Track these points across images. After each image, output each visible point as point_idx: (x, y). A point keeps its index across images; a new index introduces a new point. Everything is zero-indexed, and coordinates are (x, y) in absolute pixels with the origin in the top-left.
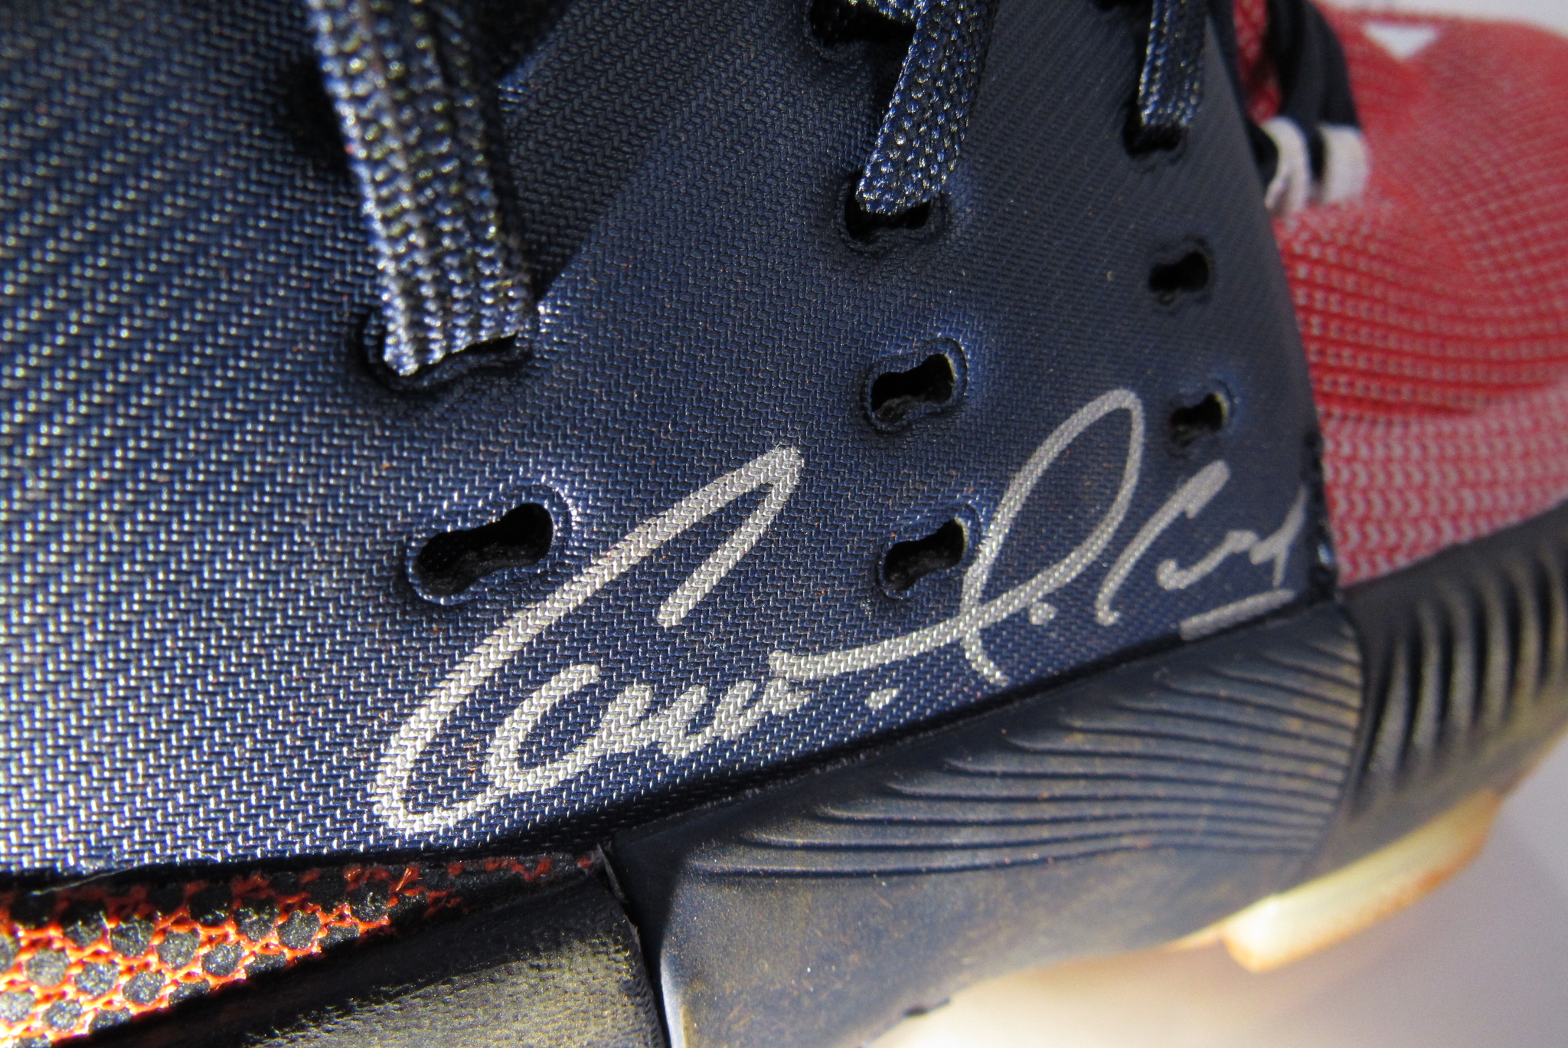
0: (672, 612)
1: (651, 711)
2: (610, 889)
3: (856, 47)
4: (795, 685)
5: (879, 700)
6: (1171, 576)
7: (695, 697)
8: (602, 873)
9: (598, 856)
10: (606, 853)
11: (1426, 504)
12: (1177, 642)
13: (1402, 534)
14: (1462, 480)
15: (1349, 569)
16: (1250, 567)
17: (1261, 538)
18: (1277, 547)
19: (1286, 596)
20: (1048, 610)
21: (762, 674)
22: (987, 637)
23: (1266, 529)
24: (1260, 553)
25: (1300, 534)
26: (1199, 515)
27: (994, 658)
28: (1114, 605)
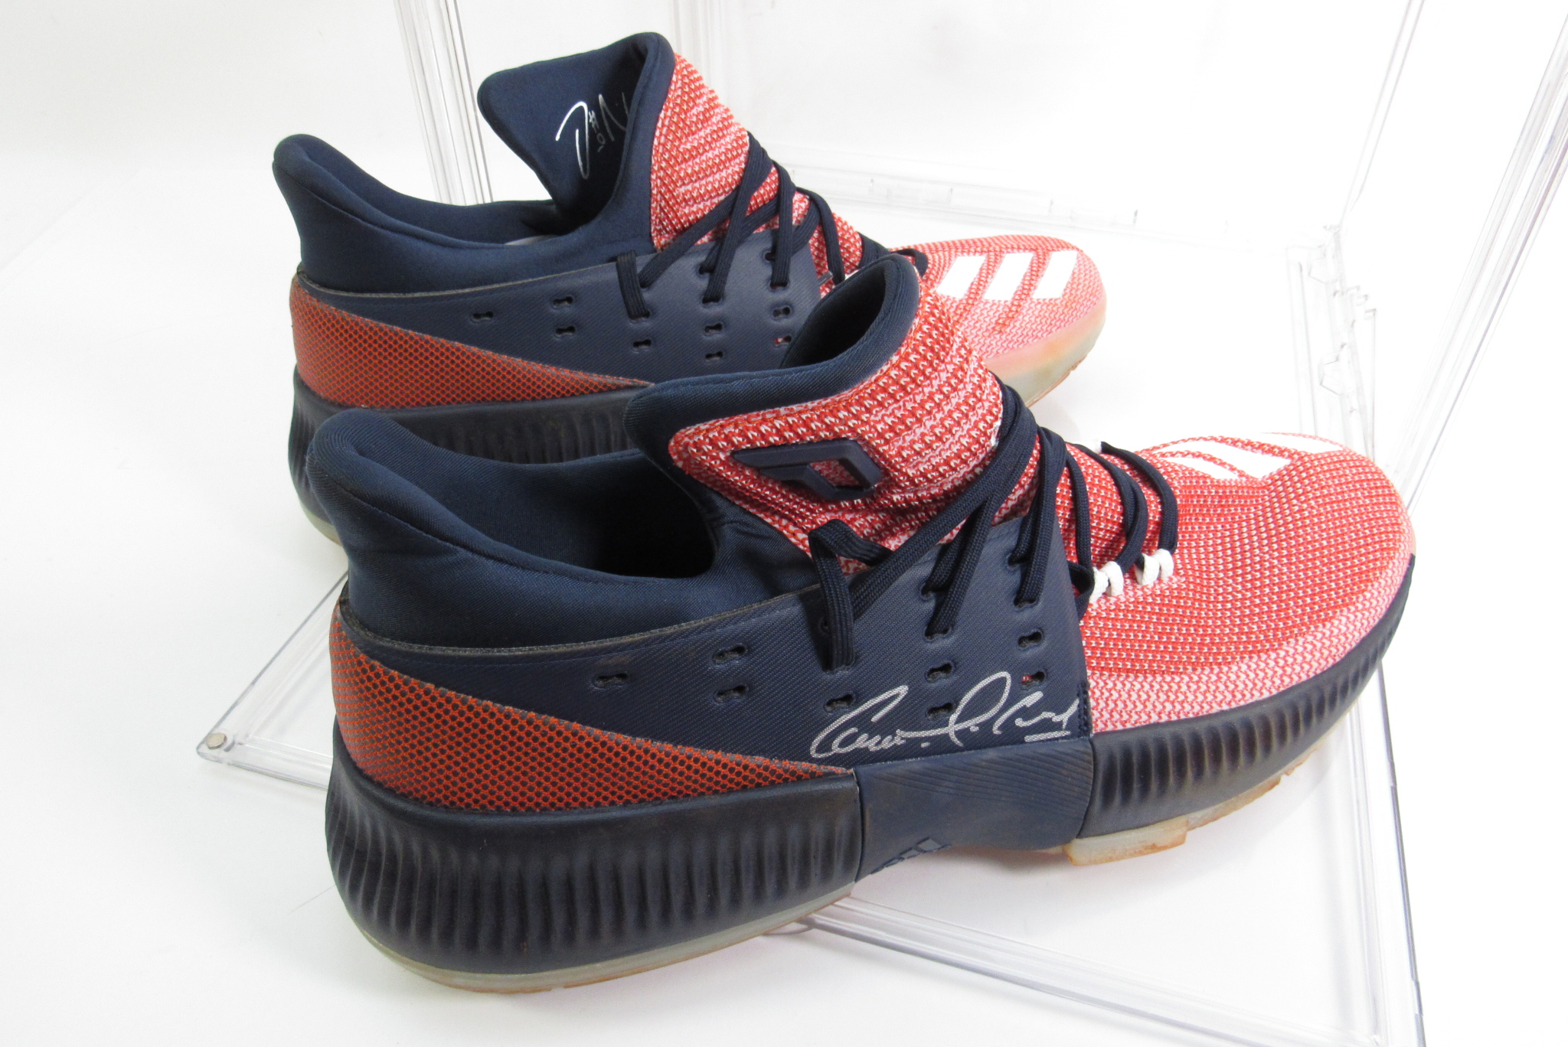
0: (874, 719)
1: (868, 740)
2: (854, 778)
3: (934, 595)
4: (902, 739)
5: (924, 745)
6: (1020, 722)
7: (877, 738)
8: (853, 775)
9: (852, 770)
10: (855, 771)
11: (1145, 707)
12: (1023, 742)
13: (1131, 717)
14: (1168, 700)
15: (1103, 726)
16: (1053, 723)
17: (1057, 714)
18: (1064, 717)
19: (1068, 733)
20: (977, 728)
21: (894, 735)
22: (956, 732)
23: (1059, 712)
24: (1056, 719)
25: (1075, 713)
26: (1032, 706)
27: (959, 739)
28: (999, 728)
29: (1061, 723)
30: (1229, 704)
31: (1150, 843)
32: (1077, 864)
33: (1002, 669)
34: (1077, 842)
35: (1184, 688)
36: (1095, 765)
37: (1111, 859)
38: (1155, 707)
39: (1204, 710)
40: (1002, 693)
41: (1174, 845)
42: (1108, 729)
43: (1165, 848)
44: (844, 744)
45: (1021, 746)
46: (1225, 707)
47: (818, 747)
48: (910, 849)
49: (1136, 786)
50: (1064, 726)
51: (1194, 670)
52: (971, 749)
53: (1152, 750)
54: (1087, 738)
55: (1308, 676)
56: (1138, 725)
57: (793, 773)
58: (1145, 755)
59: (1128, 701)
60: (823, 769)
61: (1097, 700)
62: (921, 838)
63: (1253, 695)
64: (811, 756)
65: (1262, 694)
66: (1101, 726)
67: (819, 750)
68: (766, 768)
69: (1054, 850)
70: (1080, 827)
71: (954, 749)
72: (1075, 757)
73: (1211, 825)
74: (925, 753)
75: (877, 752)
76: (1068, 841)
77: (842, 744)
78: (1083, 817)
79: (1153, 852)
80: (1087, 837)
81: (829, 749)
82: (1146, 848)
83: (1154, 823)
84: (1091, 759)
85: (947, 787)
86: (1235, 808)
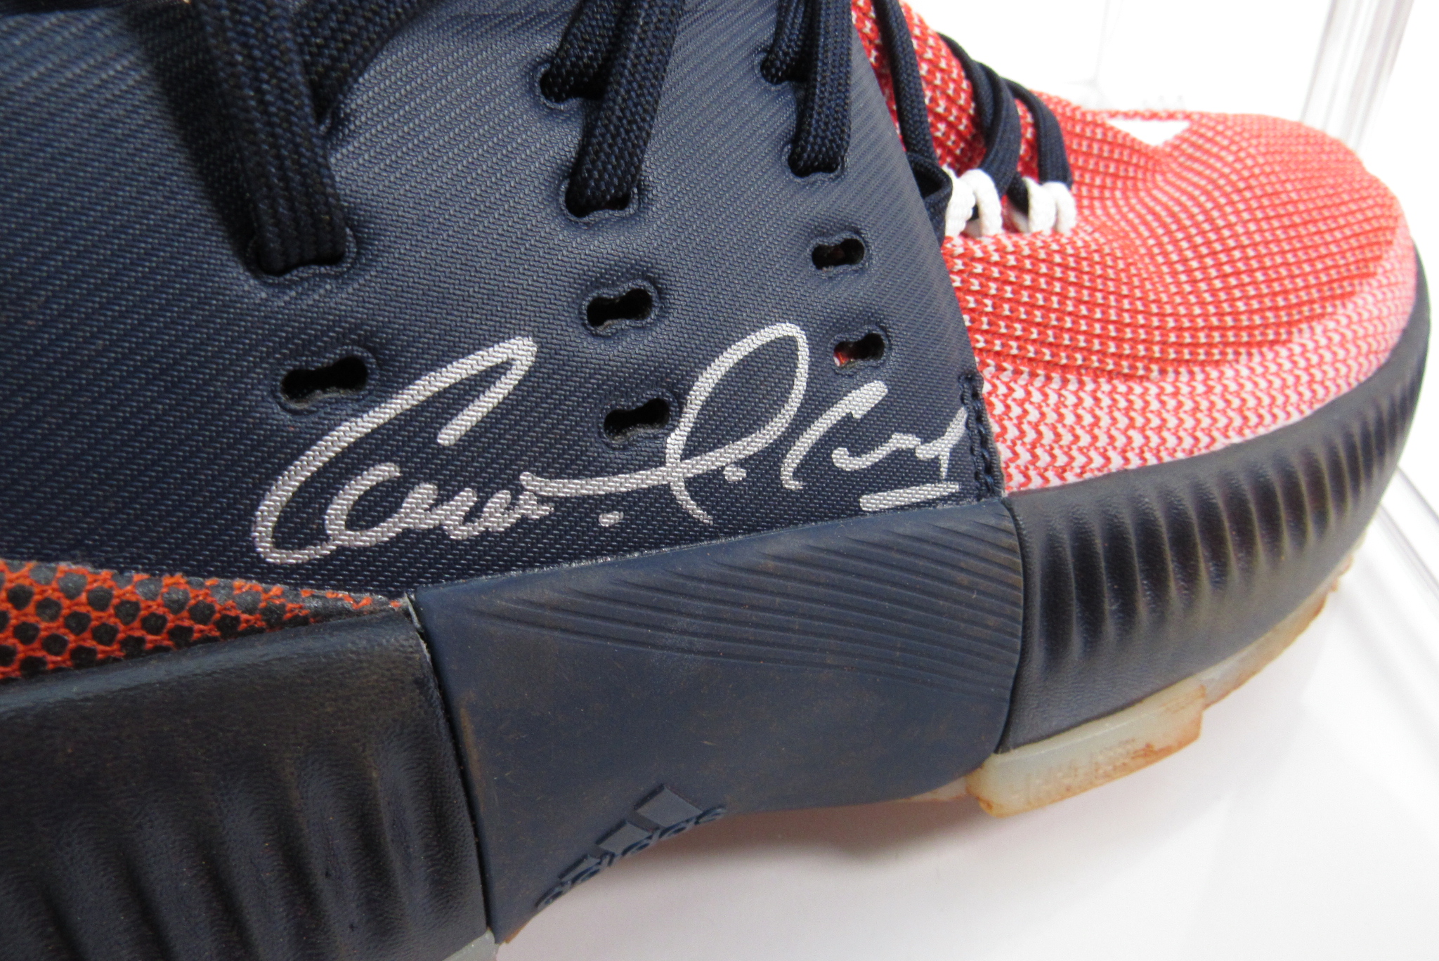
0: (448, 436)
1: (438, 502)
2: (412, 621)
3: (574, 103)
4: (543, 500)
5: (608, 519)
6: (842, 458)
7: (467, 498)
8: (408, 614)
9: (404, 602)
10: (411, 601)
11: (1095, 438)
12: (858, 511)
13: (1072, 459)
14: (1132, 424)
15: (1021, 479)
16: (919, 462)
17: (926, 440)
18: (941, 448)
19: (955, 487)
20: (741, 474)
21: (517, 490)
22: (690, 483)
23: (929, 436)
24: (925, 452)
25: (962, 440)
26: (865, 417)
27: (700, 504)
28: (796, 475)
29: (935, 462)
30: (1240, 432)
31: (1140, 745)
32: (1004, 816)
33: (783, 318)
34: (998, 762)
35: (1155, 405)
36: (1024, 557)
37: (1069, 791)
38: (1112, 438)
39: (1202, 445)
40: (791, 374)
41: (1183, 743)
42: (1032, 486)
43: (1167, 751)
44: (361, 517)
45: (851, 521)
46: (1236, 439)
47: (276, 528)
48: (620, 825)
49: (1109, 606)
50: (944, 471)
51: (1163, 372)
52: (734, 533)
53: (1128, 521)
54: (996, 500)
55: (1349, 384)
56: (1087, 476)
57: (202, 613)
58: (1116, 537)
59: (1059, 426)
60: (309, 600)
61: (1000, 421)
62: (643, 789)
63: (1274, 416)
64: (260, 559)
65: (1288, 414)
66: (1018, 478)
67: (285, 535)
68: (100, 600)
69: (948, 792)
70: (1003, 719)
71: (689, 531)
72: (981, 540)
73: (1234, 696)
74: (617, 542)
75: (474, 542)
76: (976, 764)
77: (359, 518)
78: (1008, 696)
79: (1148, 763)
80: (1017, 746)
81: (320, 536)
82: (1135, 755)
83: (1139, 700)
84: (1014, 542)
85: (684, 632)
86: (1270, 657)
